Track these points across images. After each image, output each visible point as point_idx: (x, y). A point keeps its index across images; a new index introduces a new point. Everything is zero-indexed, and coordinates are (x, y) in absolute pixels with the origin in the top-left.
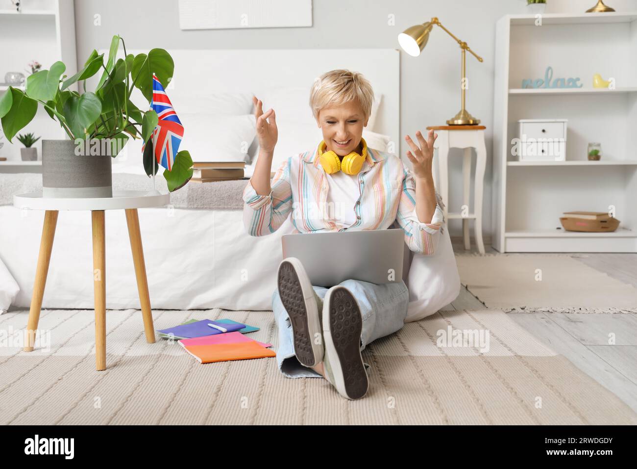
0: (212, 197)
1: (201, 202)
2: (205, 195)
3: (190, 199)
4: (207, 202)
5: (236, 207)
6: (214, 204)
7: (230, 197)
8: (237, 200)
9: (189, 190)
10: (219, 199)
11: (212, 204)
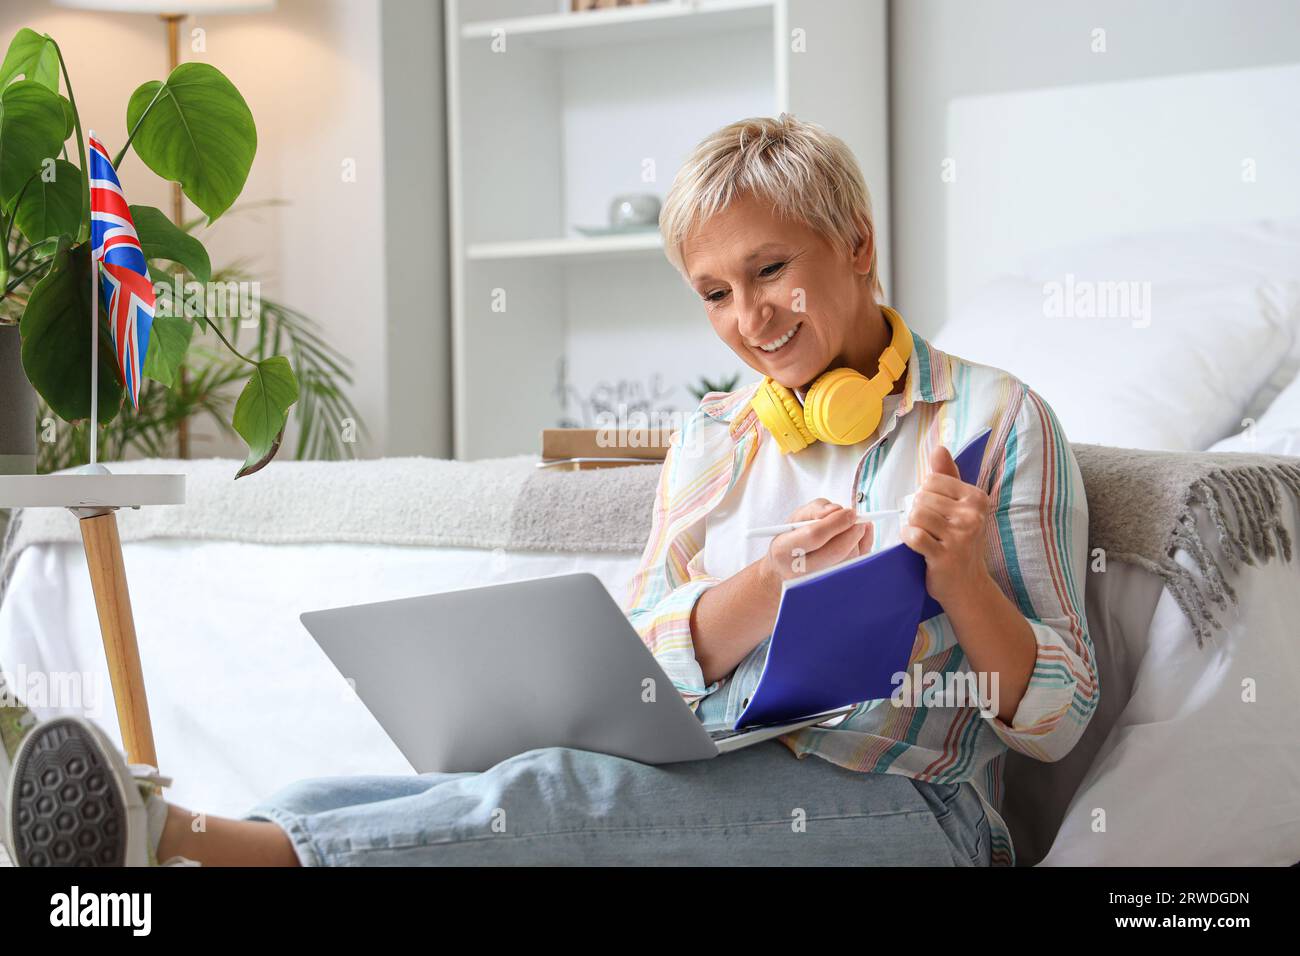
0: (573, 515)
1: (544, 530)
2: (558, 508)
3: (519, 520)
4: (559, 528)
5: (631, 546)
6: (574, 538)
7: (619, 515)
8: (636, 523)
9: (523, 492)
10: (590, 521)
11: (570, 538)
